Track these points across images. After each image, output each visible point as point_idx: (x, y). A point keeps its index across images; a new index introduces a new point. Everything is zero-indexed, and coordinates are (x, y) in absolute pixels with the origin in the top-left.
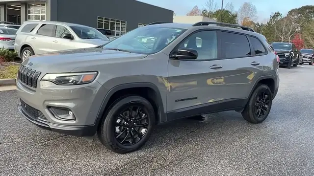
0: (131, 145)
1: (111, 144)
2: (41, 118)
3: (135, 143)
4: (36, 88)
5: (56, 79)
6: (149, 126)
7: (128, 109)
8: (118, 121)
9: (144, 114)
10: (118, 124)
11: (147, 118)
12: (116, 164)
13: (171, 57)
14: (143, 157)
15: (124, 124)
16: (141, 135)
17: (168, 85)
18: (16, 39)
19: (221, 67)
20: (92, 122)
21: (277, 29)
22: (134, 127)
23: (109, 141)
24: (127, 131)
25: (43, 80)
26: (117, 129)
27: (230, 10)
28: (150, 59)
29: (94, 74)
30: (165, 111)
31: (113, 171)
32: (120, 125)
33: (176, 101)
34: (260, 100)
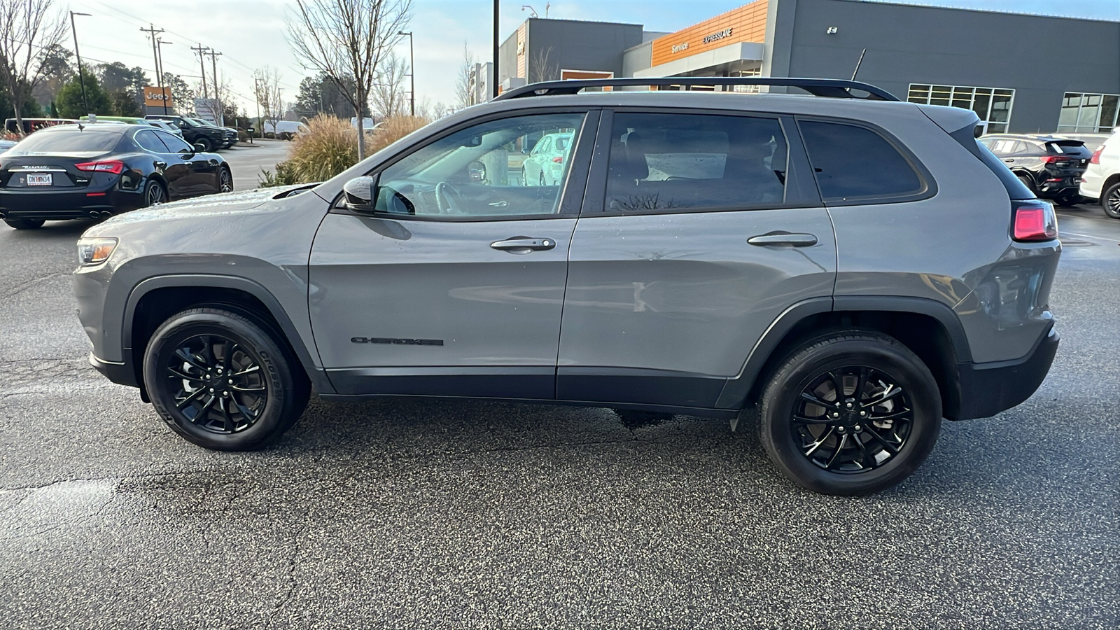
24: (208, 394)
29: (113, 244)
30: (318, 364)
33: (354, 340)
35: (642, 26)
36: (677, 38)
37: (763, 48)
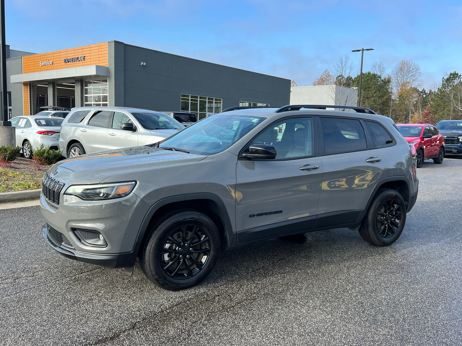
0: (186, 278)
1: (156, 277)
2: (66, 243)
3: (192, 276)
4: (58, 204)
5: (82, 193)
6: (212, 252)
7: (180, 230)
8: (167, 246)
9: (204, 236)
10: (166, 251)
11: (208, 241)
12: (161, 305)
13: (240, 158)
14: (202, 295)
15: (175, 249)
16: (200, 265)
17: (237, 195)
18: (62, 131)
19: (317, 168)
20: (130, 248)
21: (455, 99)
22: (190, 253)
23: (154, 273)
24: (179, 259)
25: (67, 194)
26: (166, 257)
27: (379, 74)
28: (209, 161)
29: (132, 184)
30: (234, 230)
31: (155, 315)
32: (170, 251)
33: (250, 216)
34: (385, 212)
35: (9, 46)
36: (43, 57)
37: (108, 70)
